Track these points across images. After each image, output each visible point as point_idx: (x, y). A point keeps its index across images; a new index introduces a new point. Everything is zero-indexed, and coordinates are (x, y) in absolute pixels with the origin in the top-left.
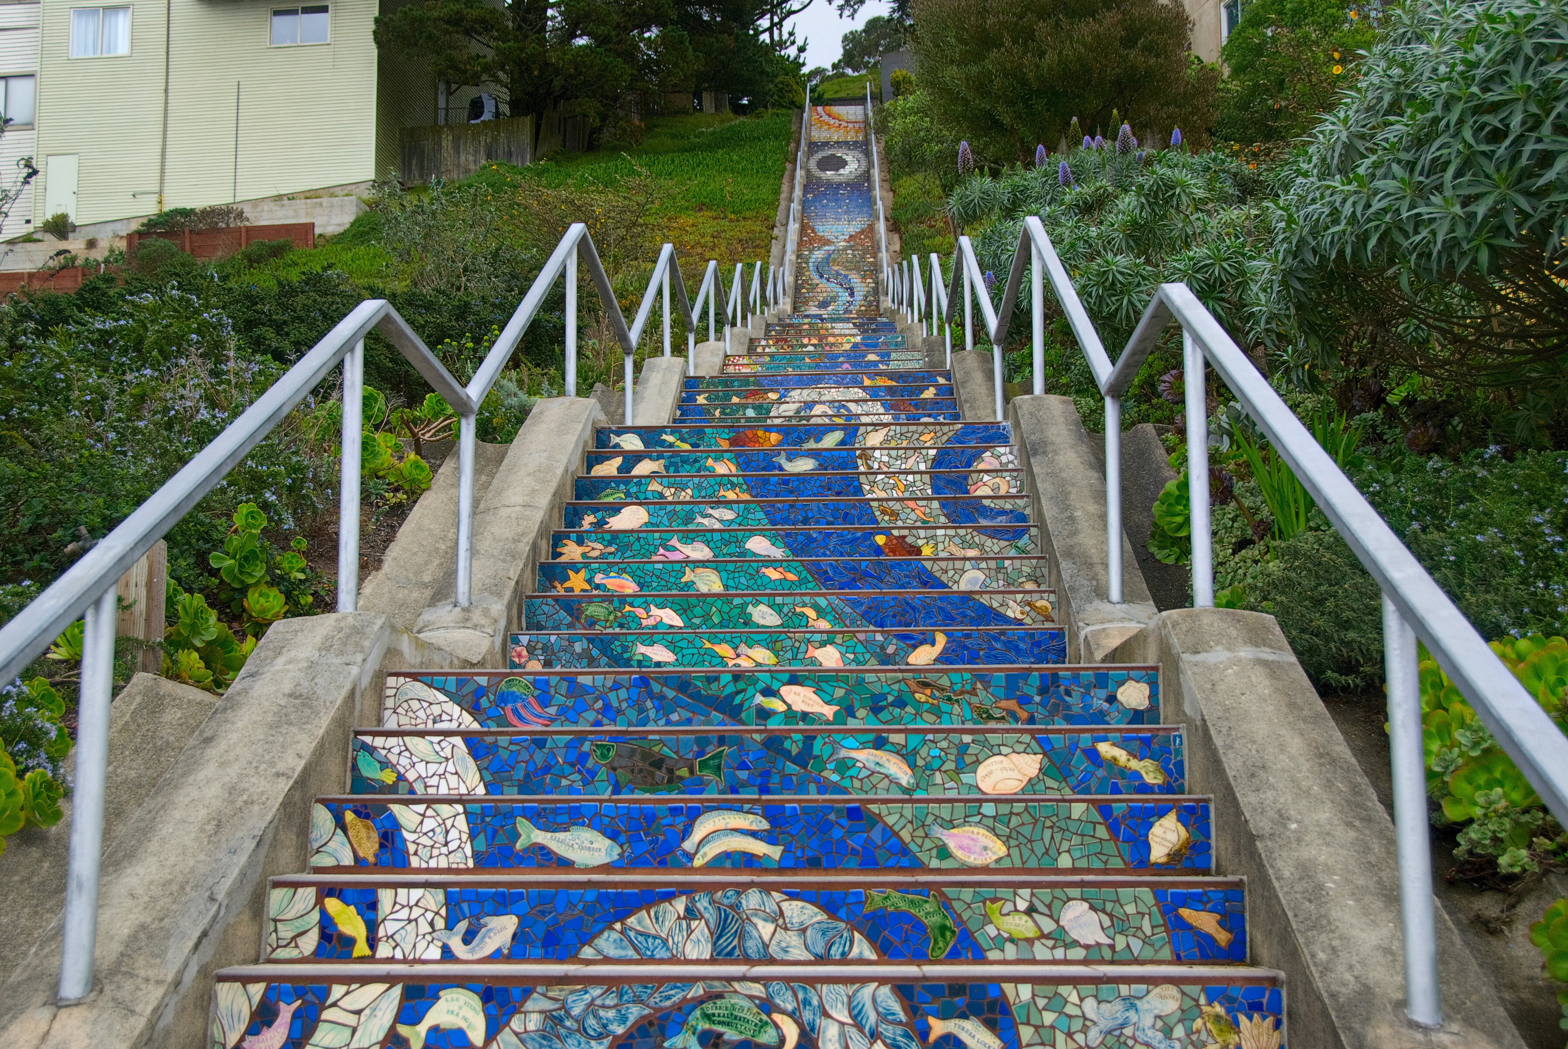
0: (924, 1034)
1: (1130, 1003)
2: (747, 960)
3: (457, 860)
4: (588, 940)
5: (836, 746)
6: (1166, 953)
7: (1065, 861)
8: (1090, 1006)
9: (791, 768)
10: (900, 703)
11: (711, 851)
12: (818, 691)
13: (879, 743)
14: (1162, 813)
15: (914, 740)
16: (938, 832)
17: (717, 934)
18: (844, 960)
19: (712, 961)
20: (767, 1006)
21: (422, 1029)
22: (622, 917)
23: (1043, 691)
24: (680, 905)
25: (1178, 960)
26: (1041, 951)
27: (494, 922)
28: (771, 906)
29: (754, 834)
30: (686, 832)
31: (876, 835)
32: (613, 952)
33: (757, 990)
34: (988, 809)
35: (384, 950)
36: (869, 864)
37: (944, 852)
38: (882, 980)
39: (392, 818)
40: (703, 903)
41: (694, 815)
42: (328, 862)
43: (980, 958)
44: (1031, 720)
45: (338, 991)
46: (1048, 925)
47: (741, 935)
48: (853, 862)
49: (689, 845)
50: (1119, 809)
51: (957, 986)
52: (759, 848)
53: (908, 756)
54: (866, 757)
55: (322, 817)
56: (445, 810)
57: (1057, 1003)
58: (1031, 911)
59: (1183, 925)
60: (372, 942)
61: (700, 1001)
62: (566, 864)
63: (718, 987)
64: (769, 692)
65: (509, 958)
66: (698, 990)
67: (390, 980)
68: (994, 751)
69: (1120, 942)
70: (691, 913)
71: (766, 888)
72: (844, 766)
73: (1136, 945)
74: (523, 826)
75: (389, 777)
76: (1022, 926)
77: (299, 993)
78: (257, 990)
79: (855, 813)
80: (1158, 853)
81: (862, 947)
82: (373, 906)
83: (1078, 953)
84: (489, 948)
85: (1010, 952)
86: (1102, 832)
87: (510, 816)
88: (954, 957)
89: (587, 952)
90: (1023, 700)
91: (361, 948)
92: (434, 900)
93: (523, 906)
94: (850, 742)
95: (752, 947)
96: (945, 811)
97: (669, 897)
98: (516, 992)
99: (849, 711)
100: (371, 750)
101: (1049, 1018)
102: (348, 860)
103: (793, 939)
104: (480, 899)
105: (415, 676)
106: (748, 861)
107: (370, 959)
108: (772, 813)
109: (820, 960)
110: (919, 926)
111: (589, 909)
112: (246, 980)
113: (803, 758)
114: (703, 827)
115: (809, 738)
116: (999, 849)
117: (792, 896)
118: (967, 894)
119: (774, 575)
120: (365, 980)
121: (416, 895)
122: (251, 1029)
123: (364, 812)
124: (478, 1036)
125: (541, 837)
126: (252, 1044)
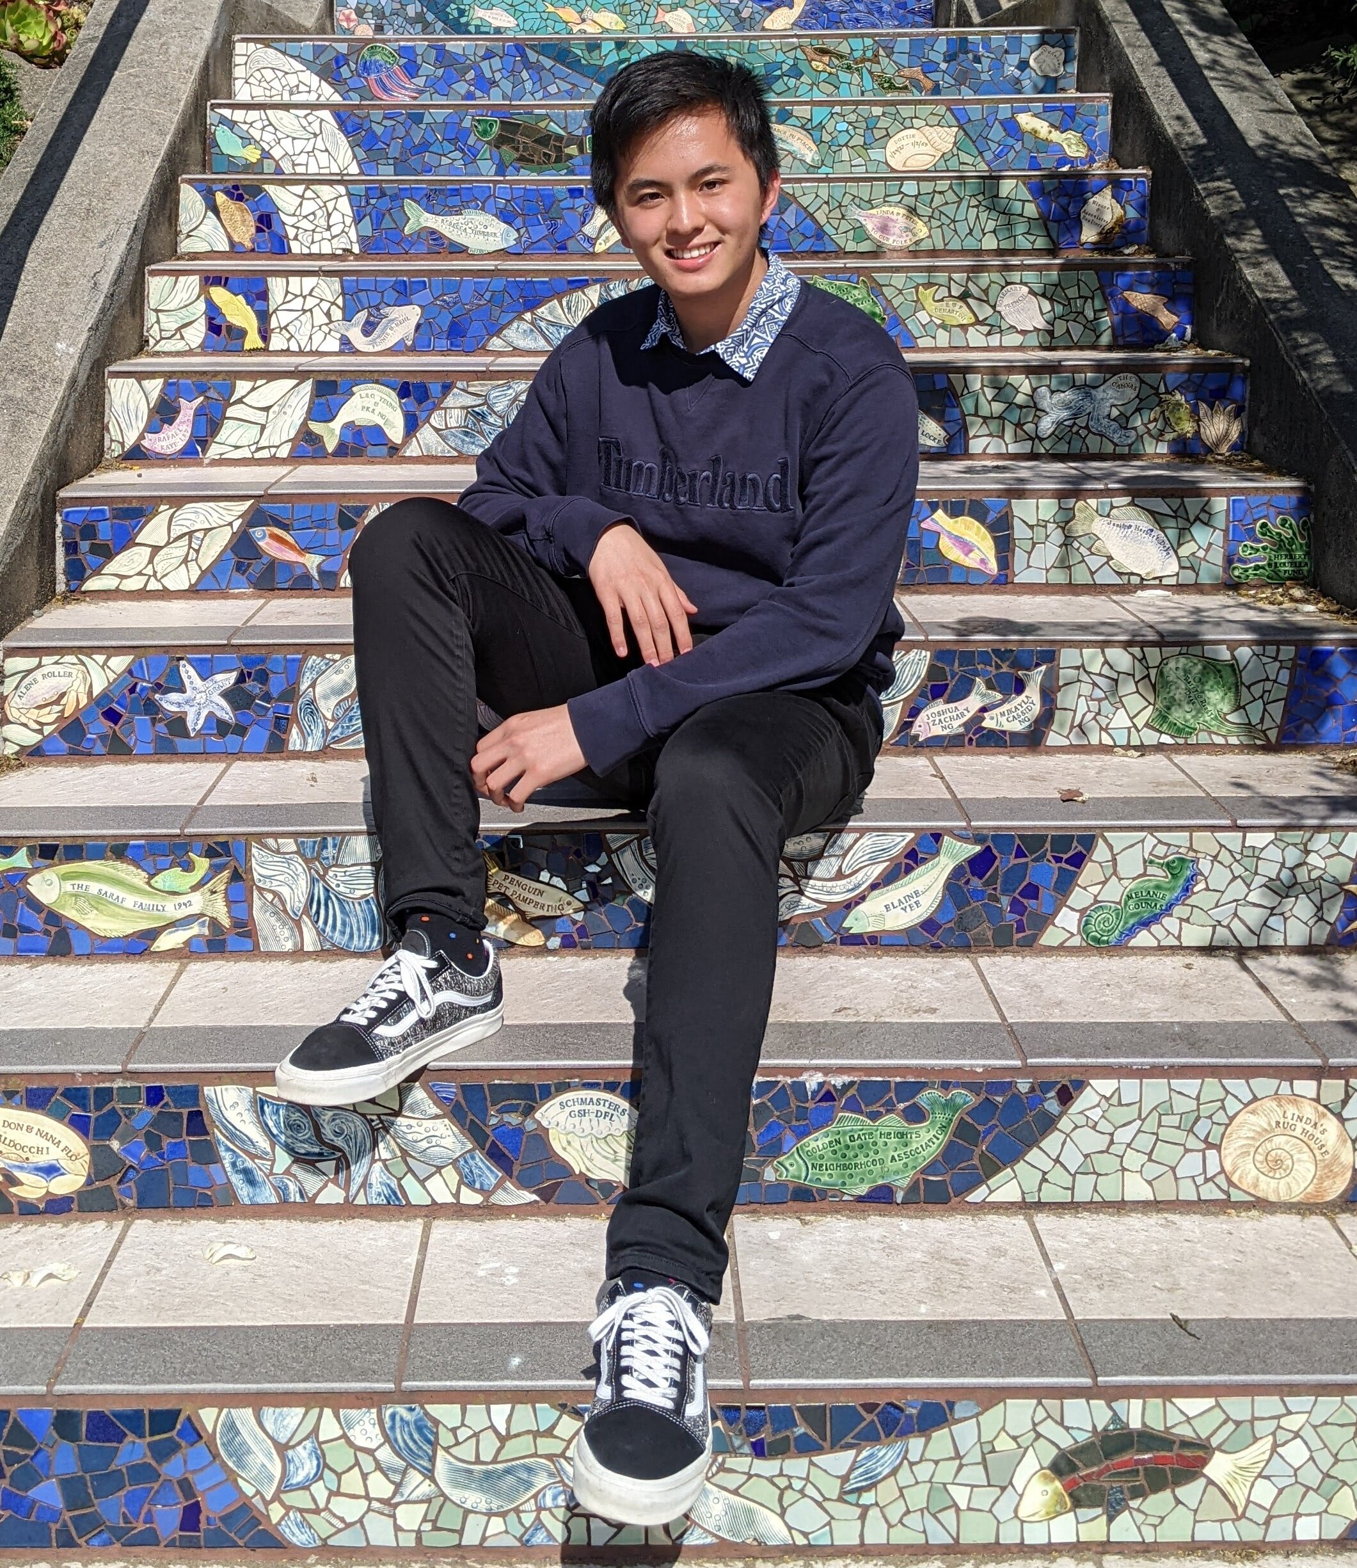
1: (1086, 392)
3: (341, 244)
4: (497, 330)
8: (1042, 396)
10: (794, 71)
15: (820, 114)
16: (855, 213)
21: (336, 425)
22: (529, 307)
24: (593, 294)
26: (975, 338)
27: (395, 312)
31: (789, 217)
32: (522, 343)
35: (278, 344)
37: (861, 234)
42: (201, 248)
44: (936, 89)
45: (242, 387)
49: (590, 229)
60: (265, 333)
62: (460, 251)
65: (413, 350)
67: (299, 376)
73: (1076, 330)
74: (412, 208)
75: (252, 154)
76: (956, 312)
77: (202, 390)
78: (155, 387)
80: (1090, 234)
82: (264, 296)
84: (392, 337)
87: (397, 197)
89: (496, 343)
91: (253, 341)
92: (330, 289)
93: (426, 296)
97: (582, 285)
98: (433, 388)
102: (222, 245)
104: (379, 289)
107: (265, 352)
111: (497, 300)
112: (139, 376)
116: (920, 230)
120: (270, 376)
121: (309, 282)
122: (152, 428)
123: (236, 193)
124: (396, 434)
125: (431, 221)
126: (153, 443)
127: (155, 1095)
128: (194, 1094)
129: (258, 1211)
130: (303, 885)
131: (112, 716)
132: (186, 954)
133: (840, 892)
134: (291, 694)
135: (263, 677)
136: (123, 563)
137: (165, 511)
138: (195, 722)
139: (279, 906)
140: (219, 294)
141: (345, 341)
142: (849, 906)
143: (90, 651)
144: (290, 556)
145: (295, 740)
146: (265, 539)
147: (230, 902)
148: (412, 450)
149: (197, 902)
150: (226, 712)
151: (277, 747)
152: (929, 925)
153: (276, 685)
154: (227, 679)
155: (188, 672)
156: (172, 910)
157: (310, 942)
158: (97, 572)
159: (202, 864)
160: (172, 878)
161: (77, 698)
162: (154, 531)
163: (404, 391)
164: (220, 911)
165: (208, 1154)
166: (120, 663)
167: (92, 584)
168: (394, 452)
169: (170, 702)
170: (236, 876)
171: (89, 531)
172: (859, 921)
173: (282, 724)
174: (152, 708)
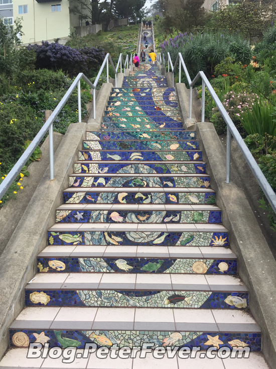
0: (163, 184)
1: (190, 179)
2: (139, 173)
3: (99, 159)
4: (118, 171)
5: (151, 143)
6: (195, 172)
7: (182, 160)
8: (185, 180)
9: (144, 146)
10: (159, 136)
11: (134, 158)
12: (148, 134)
13: (156, 143)
14: (195, 153)
15: (161, 142)
16: (165, 155)
17: (135, 170)
18: (152, 174)
19: (134, 173)
20: (142, 180)
21: (97, 183)
22: (122, 168)
23: (179, 134)
24: (130, 166)
25: (197, 173)
26: (178, 172)
27: (105, 168)
28: (142, 166)
29: (139, 156)
30: (130, 155)
31: (156, 156)
32: (121, 172)
33: (141, 178)
34: (172, 152)
35: (90, 172)
36: (155, 160)
37: (165, 158)
38: (157, 177)
39: (90, 153)
40: (133, 166)
41: (131, 153)
42: (81, 159)
43: (170, 173)
44: (178, 139)
45: (85, 178)
46: (179, 169)
47: (138, 170)
48: (153, 160)
49: (131, 157)
50: (189, 152)
51: (167, 177)
52: (140, 158)
53: (160, 144)
54: (155, 144)
55: (80, 153)
56: (97, 152)
57: (181, 180)
58: (177, 167)
59: (197, 169)
60: (89, 171)
61: (133, 179)
62: (114, 160)
63: (136, 177)
64: (141, 134)
65: (107, 173)
66: (133, 178)
67: (92, 176)
68: (173, 144)
69: (189, 171)
70: (132, 167)
71: (142, 164)
72: (152, 146)
73: (191, 171)
74: (108, 154)
75: (88, 147)
76: (176, 169)
77: (80, 178)
78: (75, 178)
79: (153, 153)
80: (195, 158)
81: (154, 172)
82: (89, 166)
83: (183, 172)
84: (105, 171)
85: (174, 172)
86: (187, 156)
87: (106, 153)
88: (167, 173)
89: (118, 172)
90: (177, 136)
91: (87, 172)
92: (97, 165)
93: (109, 166)
94: (152, 142)
95: (140, 172)
96: (166, 153)
97: (129, 165)
98: (109, 178)
99: (152, 137)
100: (85, 143)
101: (179, 181)
102: (84, 159)
103: (145, 171)
104: (103, 165)
105: (91, 132)
106: (139, 160)
107: (89, 173)
108: (142, 153)
109: (149, 173)
110: (162, 169)
111: (118, 167)
112: (73, 176)
113: (146, 144)
114: (132, 155)
115: (147, 142)
116: (173, 158)
117: (145, 165)
118: (169, 165)
119: (140, 113)
120: (89, 176)
121: (94, 164)
122: (74, 183)
123: (86, 153)
124: (104, 184)
125: (110, 156)
126: (75, 185)
127: (73, 259)
128: (77, 259)
129: (84, 272)
130: (90, 237)
131: (69, 218)
132: (77, 245)
133: (152, 239)
134: (90, 215)
135: (87, 213)
136: (70, 200)
137: (76, 193)
138: (79, 219)
139: (88, 239)
140: (83, 166)
141: (99, 172)
142: (154, 240)
143: (66, 210)
144: (91, 199)
145: (90, 221)
146: (88, 197)
147: (82, 239)
148: (106, 186)
149: (78, 239)
150: (82, 217)
151: (88, 222)
152: (163, 243)
153: (88, 214)
154: (82, 214)
155: (78, 213)
156: (75, 240)
157: (91, 244)
158: (67, 201)
159: (79, 235)
160: (76, 236)
161: (65, 216)
162: (74, 196)
163: (105, 179)
164: (81, 240)
165: (79, 266)
166: (70, 211)
167: (67, 202)
168: (104, 186)
169: (76, 216)
170: (83, 236)
171: (66, 196)
172: (155, 242)
173: (89, 219)
174: (74, 217)
